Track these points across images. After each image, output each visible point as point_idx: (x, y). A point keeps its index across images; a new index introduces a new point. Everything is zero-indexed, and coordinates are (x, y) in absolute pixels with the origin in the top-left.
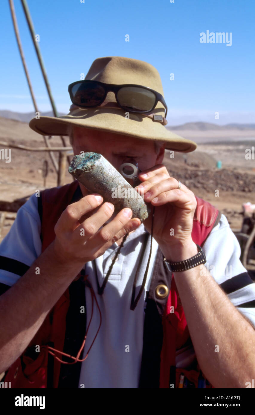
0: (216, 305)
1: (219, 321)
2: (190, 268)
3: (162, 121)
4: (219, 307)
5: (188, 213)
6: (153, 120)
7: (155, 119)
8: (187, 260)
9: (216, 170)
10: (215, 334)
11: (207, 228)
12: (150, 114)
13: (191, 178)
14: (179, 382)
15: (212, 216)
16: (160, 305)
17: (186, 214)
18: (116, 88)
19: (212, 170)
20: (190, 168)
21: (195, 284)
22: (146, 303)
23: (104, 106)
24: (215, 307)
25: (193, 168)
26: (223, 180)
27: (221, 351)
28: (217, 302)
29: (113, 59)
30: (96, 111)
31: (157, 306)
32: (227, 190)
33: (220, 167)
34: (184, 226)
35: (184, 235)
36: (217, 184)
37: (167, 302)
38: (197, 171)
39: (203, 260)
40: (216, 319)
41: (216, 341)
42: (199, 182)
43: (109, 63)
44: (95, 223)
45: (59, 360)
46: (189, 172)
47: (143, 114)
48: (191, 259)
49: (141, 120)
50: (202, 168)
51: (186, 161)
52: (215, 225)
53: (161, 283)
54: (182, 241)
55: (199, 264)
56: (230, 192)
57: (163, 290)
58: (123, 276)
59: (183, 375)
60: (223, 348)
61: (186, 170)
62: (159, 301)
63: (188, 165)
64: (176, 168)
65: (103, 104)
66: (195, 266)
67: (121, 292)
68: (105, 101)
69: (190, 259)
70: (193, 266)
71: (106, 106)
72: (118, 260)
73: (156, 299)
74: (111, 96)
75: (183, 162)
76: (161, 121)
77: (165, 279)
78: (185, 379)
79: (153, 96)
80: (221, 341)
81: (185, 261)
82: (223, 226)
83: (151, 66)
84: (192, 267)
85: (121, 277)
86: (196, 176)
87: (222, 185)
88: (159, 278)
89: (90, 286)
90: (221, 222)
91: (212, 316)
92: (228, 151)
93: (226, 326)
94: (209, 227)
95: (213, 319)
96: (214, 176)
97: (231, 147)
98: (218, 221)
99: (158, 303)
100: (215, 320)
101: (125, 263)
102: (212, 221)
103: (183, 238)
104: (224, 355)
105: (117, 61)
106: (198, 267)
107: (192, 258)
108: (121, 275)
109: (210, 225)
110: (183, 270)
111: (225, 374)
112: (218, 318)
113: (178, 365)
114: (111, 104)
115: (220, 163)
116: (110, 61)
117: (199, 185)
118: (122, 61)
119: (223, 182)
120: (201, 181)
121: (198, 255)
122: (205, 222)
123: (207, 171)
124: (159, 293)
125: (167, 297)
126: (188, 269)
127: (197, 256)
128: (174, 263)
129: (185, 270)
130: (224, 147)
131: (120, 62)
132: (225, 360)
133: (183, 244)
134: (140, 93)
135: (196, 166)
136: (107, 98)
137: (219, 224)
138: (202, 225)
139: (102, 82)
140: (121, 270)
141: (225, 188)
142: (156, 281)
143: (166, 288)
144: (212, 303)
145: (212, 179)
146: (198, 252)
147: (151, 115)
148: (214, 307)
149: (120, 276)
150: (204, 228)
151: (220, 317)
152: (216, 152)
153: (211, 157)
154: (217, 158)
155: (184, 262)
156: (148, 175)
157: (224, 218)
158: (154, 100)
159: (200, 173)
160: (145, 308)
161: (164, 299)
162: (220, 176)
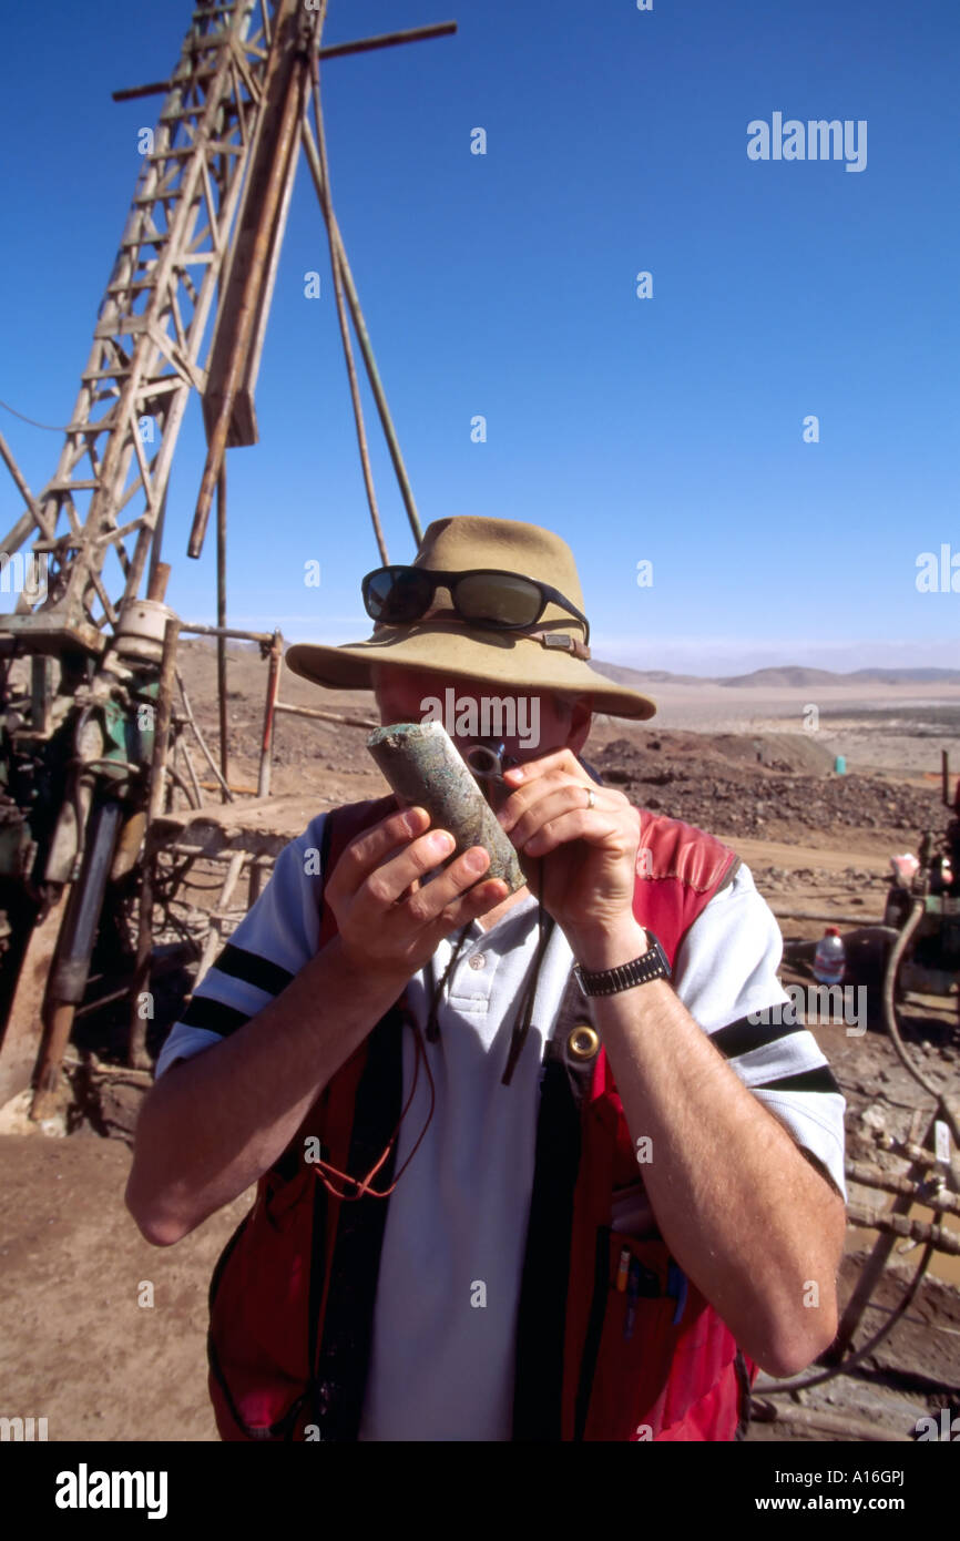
0: (690, 1080)
1: (698, 1120)
2: (625, 988)
3: (572, 648)
4: (698, 1085)
5: (616, 857)
6: (543, 644)
7: (547, 643)
8: (619, 969)
9: (833, 776)
10: (687, 1151)
11: (699, 894)
12: (534, 632)
13: (769, 796)
14: (618, 1267)
15: (716, 867)
16: (577, 1074)
17: (611, 860)
18: (453, 580)
19: (823, 778)
20: (768, 772)
21: (637, 1026)
22: (544, 1069)
23: (430, 618)
24: (687, 1084)
25: (778, 773)
26: (848, 800)
27: (703, 1196)
28: (694, 1071)
29: (454, 522)
30: (414, 629)
31: (570, 1077)
32: (858, 825)
33: (843, 770)
34: (609, 887)
35: (608, 909)
36: (833, 811)
37: (593, 1070)
38: (784, 778)
39: (660, 970)
40: (690, 1113)
41: (690, 1168)
42: (788, 805)
43: (446, 530)
44: (389, 881)
45: (331, 1188)
46: (765, 782)
47: (515, 632)
48: (628, 967)
49: (511, 645)
50: (797, 774)
51: (759, 757)
52: (720, 887)
53: (582, 1023)
54: (604, 923)
55: (649, 980)
56: (864, 830)
57: (585, 1040)
58: (494, 1003)
59: (626, 1248)
60: (706, 1187)
61: (759, 776)
62: (575, 1065)
63: (766, 766)
64: (735, 772)
65: (428, 614)
66: (637, 984)
67: (488, 1038)
68: (432, 608)
69: (624, 966)
70: (633, 983)
71: (434, 617)
72: (485, 964)
73: (567, 1061)
74: (443, 597)
75: (755, 758)
76: (568, 647)
77: (593, 1014)
78: (632, 1258)
79: (535, 593)
80: (703, 1171)
81: (613, 971)
82: (739, 889)
83: (542, 531)
84: (631, 986)
85: (489, 1004)
86: (782, 791)
87: (843, 812)
88: (579, 1010)
89: (414, 1024)
90: (735, 882)
91: (680, 1106)
92: (862, 731)
93: (715, 1133)
94: (705, 892)
95: (681, 1114)
96: (826, 791)
97: (867, 724)
98: (729, 879)
99: (572, 1070)
100: (686, 1117)
101: (500, 972)
102: (713, 879)
103: (607, 916)
104: (712, 1205)
105: (464, 525)
106: (646, 985)
107: (630, 964)
108: (489, 1000)
109: (707, 887)
110: (608, 991)
111: (712, 1253)
112: (694, 1112)
113: (617, 1224)
114: (443, 613)
115: (841, 759)
116: (449, 527)
117: (789, 813)
118: (474, 525)
119: (847, 806)
120: (795, 803)
121: (645, 956)
122: (695, 881)
123: (808, 779)
124: (575, 1046)
125: (595, 1056)
126: (619, 990)
127: (644, 960)
128: (594, 974)
129: (613, 992)
130: (851, 724)
131: (471, 527)
132: (714, 1218)
133: (608, 930)
134: (512, 587)
135: (785, 768)
136: (435, 602)
137: (732, 884)
138: (687, 887)
139: (429, 569)
140: (490, 988)
141: (852, 821)
142: (570, 1017)
143: (594, 1036)
144: (681, 1075)
145: (820, 798)
146: (649, 948)
147: (538, 635)
148: (685, 1084)
149: (487, 1003)
150: (692, 896)
151: (700, 1110)
152: (833, 735)
153: (819, 746)
154: (835, 749)
155: (610, 973)
156: (523, 770)
157: (745, 875)
158: (538, 603)
159: (791, 785)
160: (542, 1080)
161: (588, 1061)
162: (841, 791)
